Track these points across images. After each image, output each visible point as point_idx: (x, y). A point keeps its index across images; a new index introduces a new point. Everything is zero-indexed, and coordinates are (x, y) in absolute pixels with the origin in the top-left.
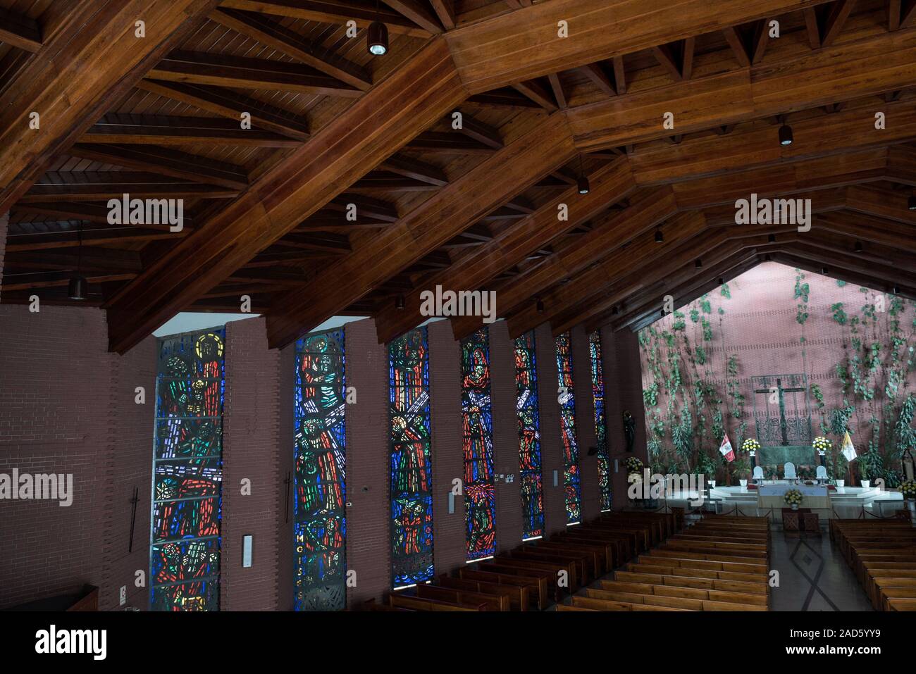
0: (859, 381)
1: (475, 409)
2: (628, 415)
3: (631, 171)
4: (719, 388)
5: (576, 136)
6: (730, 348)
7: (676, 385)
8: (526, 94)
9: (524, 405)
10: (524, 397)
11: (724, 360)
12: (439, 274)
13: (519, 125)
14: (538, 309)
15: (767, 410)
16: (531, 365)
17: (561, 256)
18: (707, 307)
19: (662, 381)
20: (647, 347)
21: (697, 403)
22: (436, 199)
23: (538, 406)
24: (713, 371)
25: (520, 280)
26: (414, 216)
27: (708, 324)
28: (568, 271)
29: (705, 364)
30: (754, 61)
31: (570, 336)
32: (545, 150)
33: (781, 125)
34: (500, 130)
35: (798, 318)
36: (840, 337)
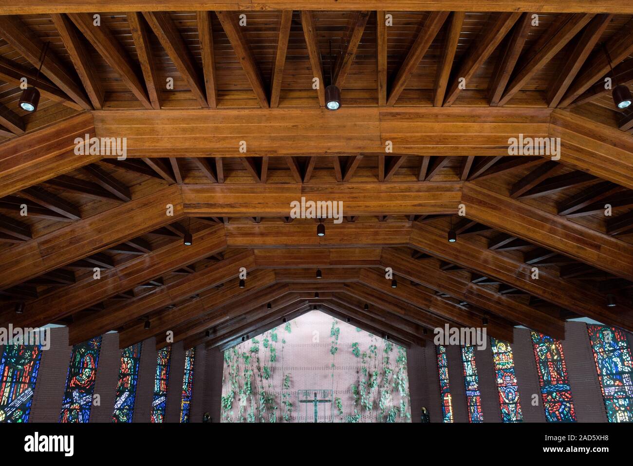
0: (364, 396)
1: (76, 406)
2: (207, 417)
3: (224, 236)
4: (276, 397)
5: (184, 204)
6: (287, 369)
7: (247, 394)
8: (153, 168)
9: (122, 405)
10: (123, 398)
11: (282, 377)
12: (61, 289)
13: (145, 187)
14: (145, 327)
15: (307, 415)
16: (135, 371)
17: (169, 288)
18: (274, 338)
19: (237, 390)
20: (231, 364)
21: (260, 409)
22: (68, 229)
23: (133, 406)
24: (273, 385)
25: (134, 302)
26: (46, 239)
27: (274, 350)
28: (172, 300)
29: (269, 379)
30: (305, 181)
31: (171, 351)
32: (162, 209)
33: (319, 223)
34: (130, 188)
35: (331, 350)
36: (356, 365)
